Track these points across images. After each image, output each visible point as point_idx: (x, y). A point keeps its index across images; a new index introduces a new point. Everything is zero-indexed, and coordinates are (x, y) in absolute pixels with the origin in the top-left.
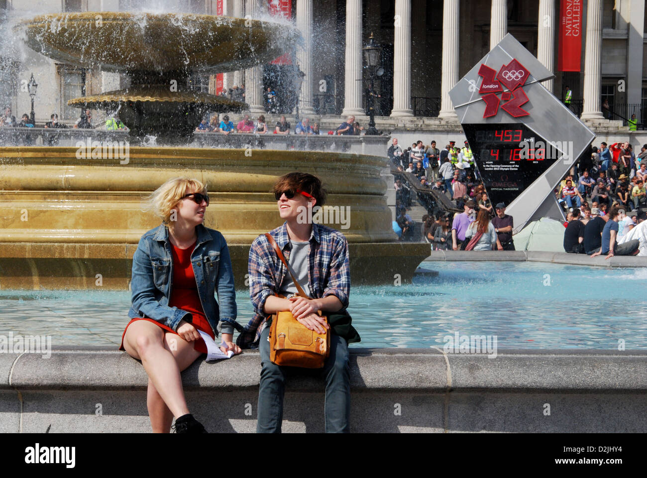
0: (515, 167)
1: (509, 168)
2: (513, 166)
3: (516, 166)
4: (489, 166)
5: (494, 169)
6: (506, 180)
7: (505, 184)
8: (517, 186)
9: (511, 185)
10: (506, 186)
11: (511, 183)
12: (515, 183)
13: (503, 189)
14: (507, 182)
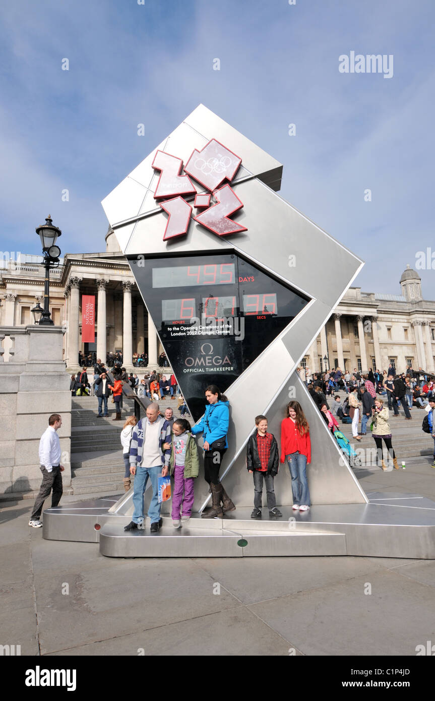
4: (178, 329)
5: (187, 334)
6: (210, 353)
7: (209, 359)
8: (230, 364)
9: (218, 361)
10: (211, 365)
11: (220, 358)
12: (226, 357)
13: (205, 370)
14: (213, 356)
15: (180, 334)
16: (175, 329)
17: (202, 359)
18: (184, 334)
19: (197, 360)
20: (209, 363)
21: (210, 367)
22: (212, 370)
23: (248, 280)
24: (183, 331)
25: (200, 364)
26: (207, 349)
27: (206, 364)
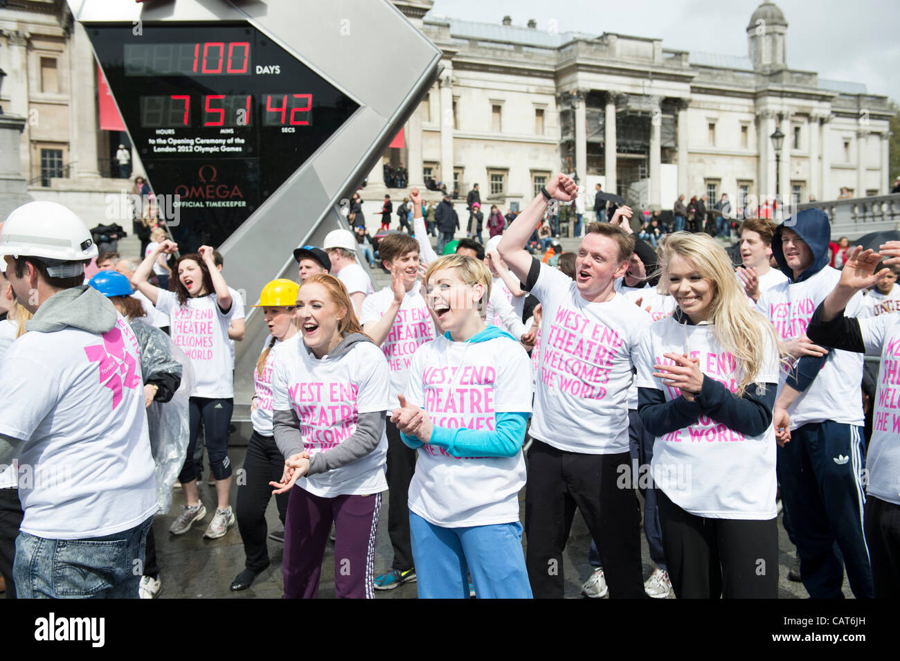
0: (234, 145)
1: (219, 145)
2: (230, 141)
3: (238, 141)
4: (164, 142)
5: (177, 149)
6: (212, 180)
7: (210, 189)
8: (241, 196)
9: (224, 192)
10: (213, 197)
11: (226, 187)
12: (236, 187)
13: (205, 204)
14: (216, 184)
15: (168, 149)
16: (160, 141)
17: (200, 189)
18: (174, 149)
19: (193, 189)
20: (210, 194)
21: (212, 200)
22: (215, 204)
23: (270, 70)
24: (171, 146)
25: (197, 195)
26: (208, 173)
27: (205, 196)
